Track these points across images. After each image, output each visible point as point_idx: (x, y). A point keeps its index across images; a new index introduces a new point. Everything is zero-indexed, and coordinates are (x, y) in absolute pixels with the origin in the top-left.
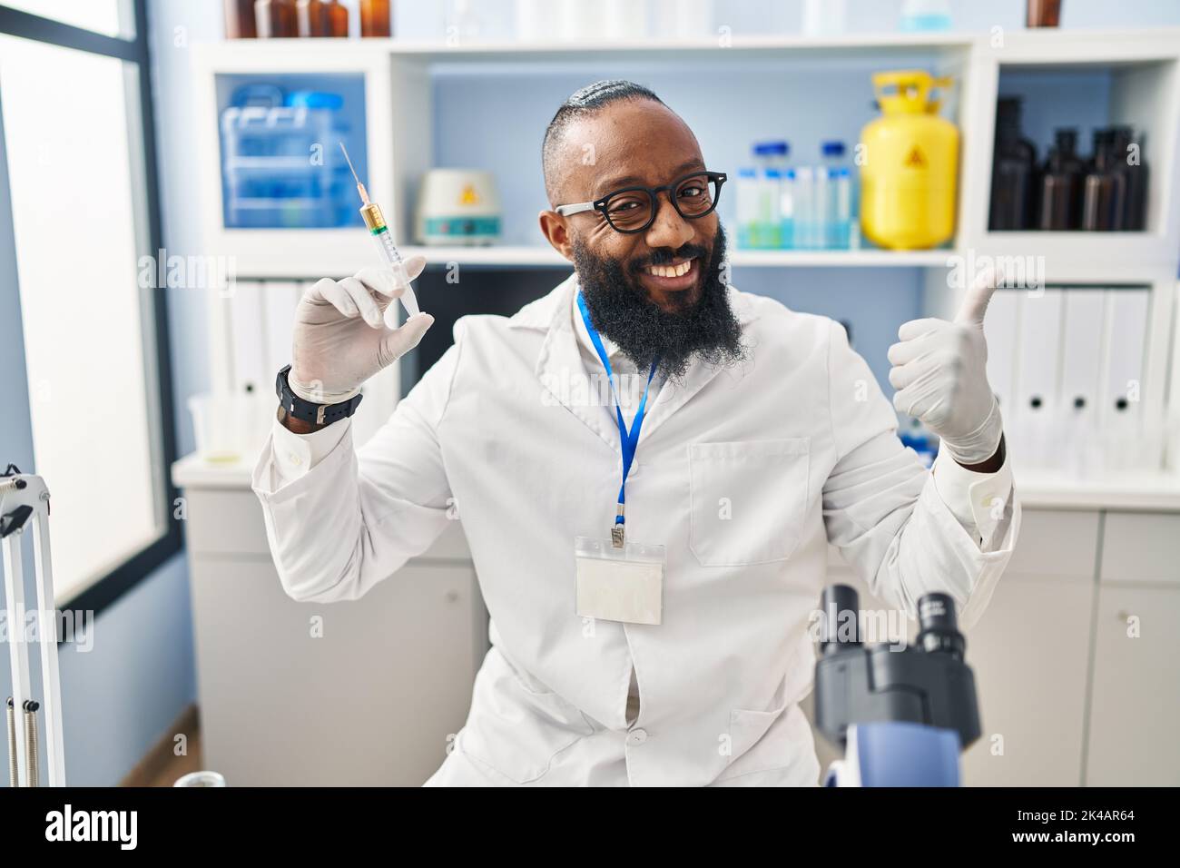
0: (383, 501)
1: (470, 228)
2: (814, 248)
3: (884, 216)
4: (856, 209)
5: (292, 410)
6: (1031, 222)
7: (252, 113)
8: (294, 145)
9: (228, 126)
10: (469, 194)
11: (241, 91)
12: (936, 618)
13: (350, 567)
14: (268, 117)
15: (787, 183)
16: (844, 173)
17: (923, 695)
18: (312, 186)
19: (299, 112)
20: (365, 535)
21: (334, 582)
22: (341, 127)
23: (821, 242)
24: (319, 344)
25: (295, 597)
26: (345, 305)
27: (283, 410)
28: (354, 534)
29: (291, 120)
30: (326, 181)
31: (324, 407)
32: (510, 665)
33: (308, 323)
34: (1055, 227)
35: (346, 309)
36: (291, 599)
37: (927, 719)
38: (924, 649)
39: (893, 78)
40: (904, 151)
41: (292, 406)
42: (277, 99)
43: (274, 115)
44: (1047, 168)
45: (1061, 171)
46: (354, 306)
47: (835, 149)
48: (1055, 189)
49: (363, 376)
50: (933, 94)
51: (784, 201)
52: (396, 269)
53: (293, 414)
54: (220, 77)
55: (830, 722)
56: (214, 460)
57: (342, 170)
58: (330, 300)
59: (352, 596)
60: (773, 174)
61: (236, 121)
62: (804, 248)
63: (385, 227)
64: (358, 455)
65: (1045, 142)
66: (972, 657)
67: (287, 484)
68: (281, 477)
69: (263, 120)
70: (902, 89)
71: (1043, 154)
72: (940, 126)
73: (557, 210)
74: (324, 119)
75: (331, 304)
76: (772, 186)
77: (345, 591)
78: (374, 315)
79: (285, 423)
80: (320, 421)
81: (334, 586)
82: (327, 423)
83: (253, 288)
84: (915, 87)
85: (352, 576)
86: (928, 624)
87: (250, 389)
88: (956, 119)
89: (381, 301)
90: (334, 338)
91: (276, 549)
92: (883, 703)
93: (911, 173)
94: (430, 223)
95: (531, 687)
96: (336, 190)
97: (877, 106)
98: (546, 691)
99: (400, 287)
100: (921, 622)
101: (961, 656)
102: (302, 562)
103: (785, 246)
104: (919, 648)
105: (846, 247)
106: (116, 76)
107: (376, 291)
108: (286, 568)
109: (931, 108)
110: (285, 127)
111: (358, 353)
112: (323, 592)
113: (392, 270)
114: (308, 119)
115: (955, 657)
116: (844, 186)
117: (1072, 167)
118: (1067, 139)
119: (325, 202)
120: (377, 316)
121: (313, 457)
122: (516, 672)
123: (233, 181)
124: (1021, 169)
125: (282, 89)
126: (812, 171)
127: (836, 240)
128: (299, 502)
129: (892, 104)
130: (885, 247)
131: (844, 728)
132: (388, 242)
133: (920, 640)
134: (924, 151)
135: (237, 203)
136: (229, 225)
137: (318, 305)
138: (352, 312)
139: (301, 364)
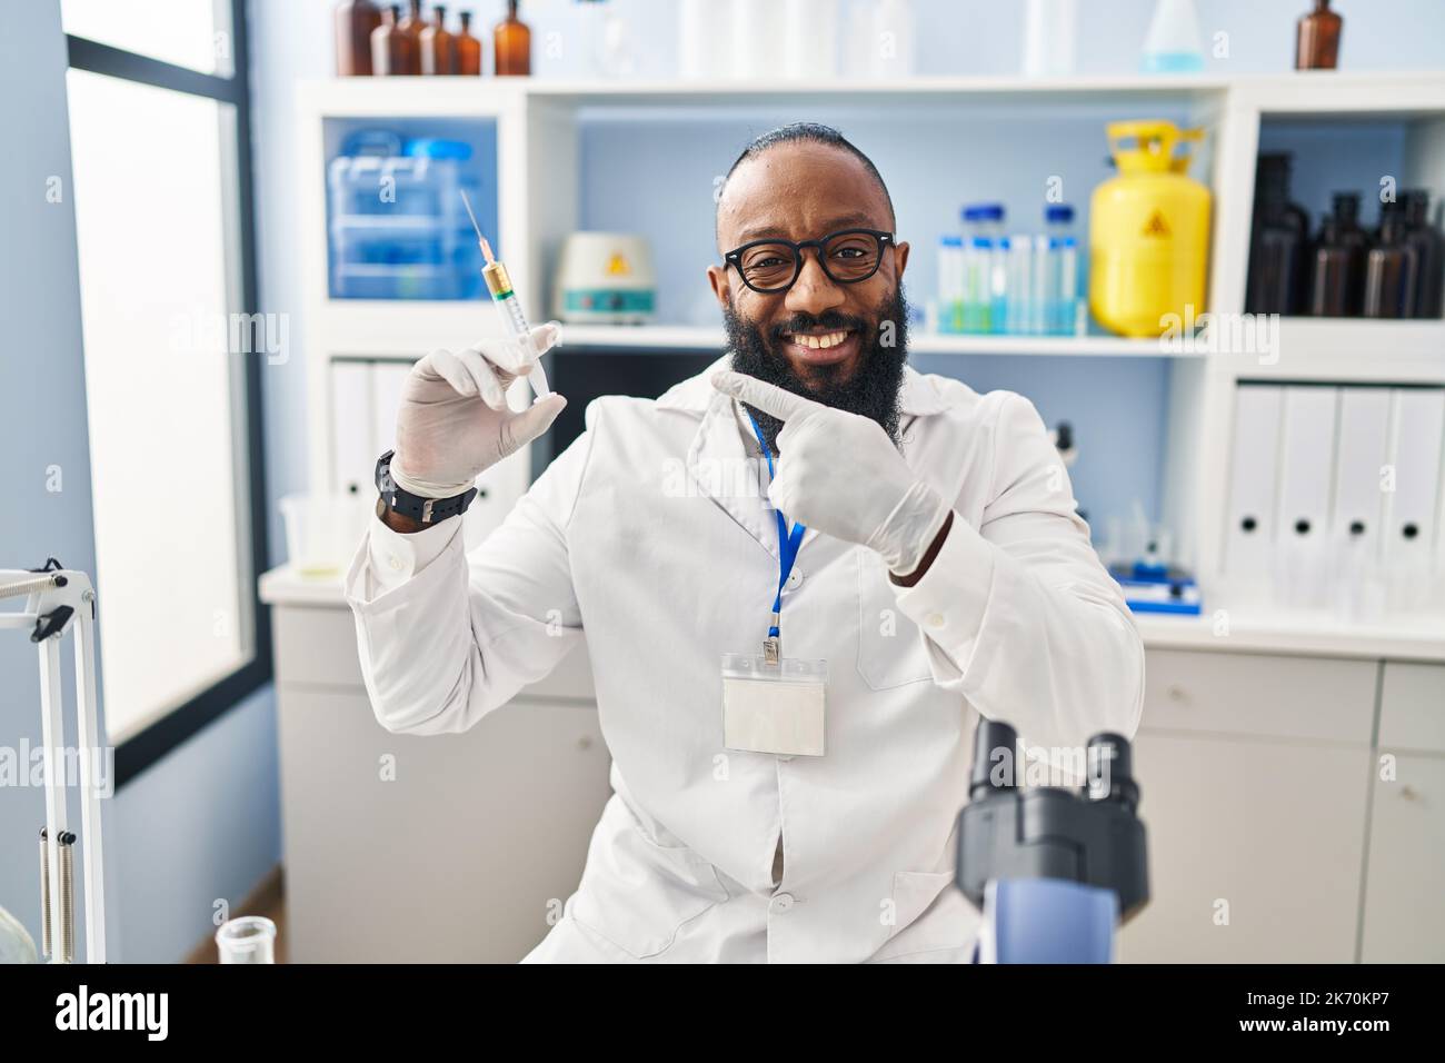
0: (498, 616)
1: (618, 302)
2: (1032, 333)
3: (1117, 296)
4: (1084, 287)
5: (394, 504)
6: (1298, 306)
7: (365, 163)
8: (416, 203)
9: (336, 178)
10: (617, 261)
11: (353, 138)
13: (456, 695)
14: (385, 171)
15: (999, 254)
16: (1070, 242)
17: (1080, 849)
18: (430, 251)
19: (420, 163)
20: (477, 656)
21: (436, 712)
22: (468, 181)
23: (1040, 326)
24: (429, 426)
25: (389, 728)
26: (461, 381)
27: (383, 503)
28: (462, 654)
29: (409, 172)
30: (450, 244)
31: (431, 502)
32: (633, 813)
33: (417, 402)
34: (1330, 312)
35: (463, 386)
36: (385, 729)
37: (1081, 876)
38: (1088, 799)
39: (1131, 129)
40: (1143, 219)
41: (394, 499)
42: (395, 147)
43: (390, 166)
44: (1321, 241)
45: (1338, 244)
46: (471, 382)
47: (1061, 214)
48: (1329, 264)
49: (479, 467)
50: (1183, 147)
51: (995, 276)
52: (523, 341)
53: (395, 509)
54: (328, 121)
56: (307, 573)
57: (468, 233)
58: (443, 375)
59: (458, 729)
60: (983, 243)
61: (346, 173)
62: (1019, 333)
63: (512, 292)
64: (469, 562)
65: (1319, 207)
66: (1146, 811)
67: (387, 593)
68: (379, 584)
69: (376, 173)
70: (1143, 143)
71: (1316, 225)
72: (1188, 189)
74: (449, 171)
75: (444, 380)
76: (982, 257)
77: (451, 722)
78: (495, 393)
79: (385, 518)
80: (427, 518)
81: (435, 717)
82: (434, 522)
83: (360, 370)
84: (1158, 139)
85: (460, 704)
87: (353, 489)
88: (1209, 181)
89: (504, 378)
90: (445, 421)
91: (369, 671)
92: (1031, 856)
93: (1152, 243)
94: (571, 295)
95: (655, 838)
96: (460, 255)
97: (1112, 163)
98: (675, 844)
99: (527, 364)
101: (1133, 807)
102: (401, 685)
103: (996, 331)
104: (1082, 797)
105: (1072, 334)
106: (209, 119)
107: (498, 367)
108: (381, 693)
109: (1177, 166)
110: (403, 181)
111: (474, 439)
112: (422, 723)
113: (518, 343)
114: (430, 171)
115: (1125, 808)
116: (1069, 258)
117: (1349, 239)
118: (1347, 205)
119: (447, 270)
120: (499, 395)
121: (417, 560)
122: (639, 822)
123: (341, 244)
124: (1288, 241)
125: (400, 136)
126: (1029, 243)
127: (1059, 325)
128: (400, 615)
129: (1130, 159)
130: (1120, 334)
131: (982, 885)
132: (514, 309)
133: (1086, 785)
134: (1167, 218)
135: (344, 270)
136: (334, 294)
137: (428, 380)
138: (468, 390)
139: (405, 451)
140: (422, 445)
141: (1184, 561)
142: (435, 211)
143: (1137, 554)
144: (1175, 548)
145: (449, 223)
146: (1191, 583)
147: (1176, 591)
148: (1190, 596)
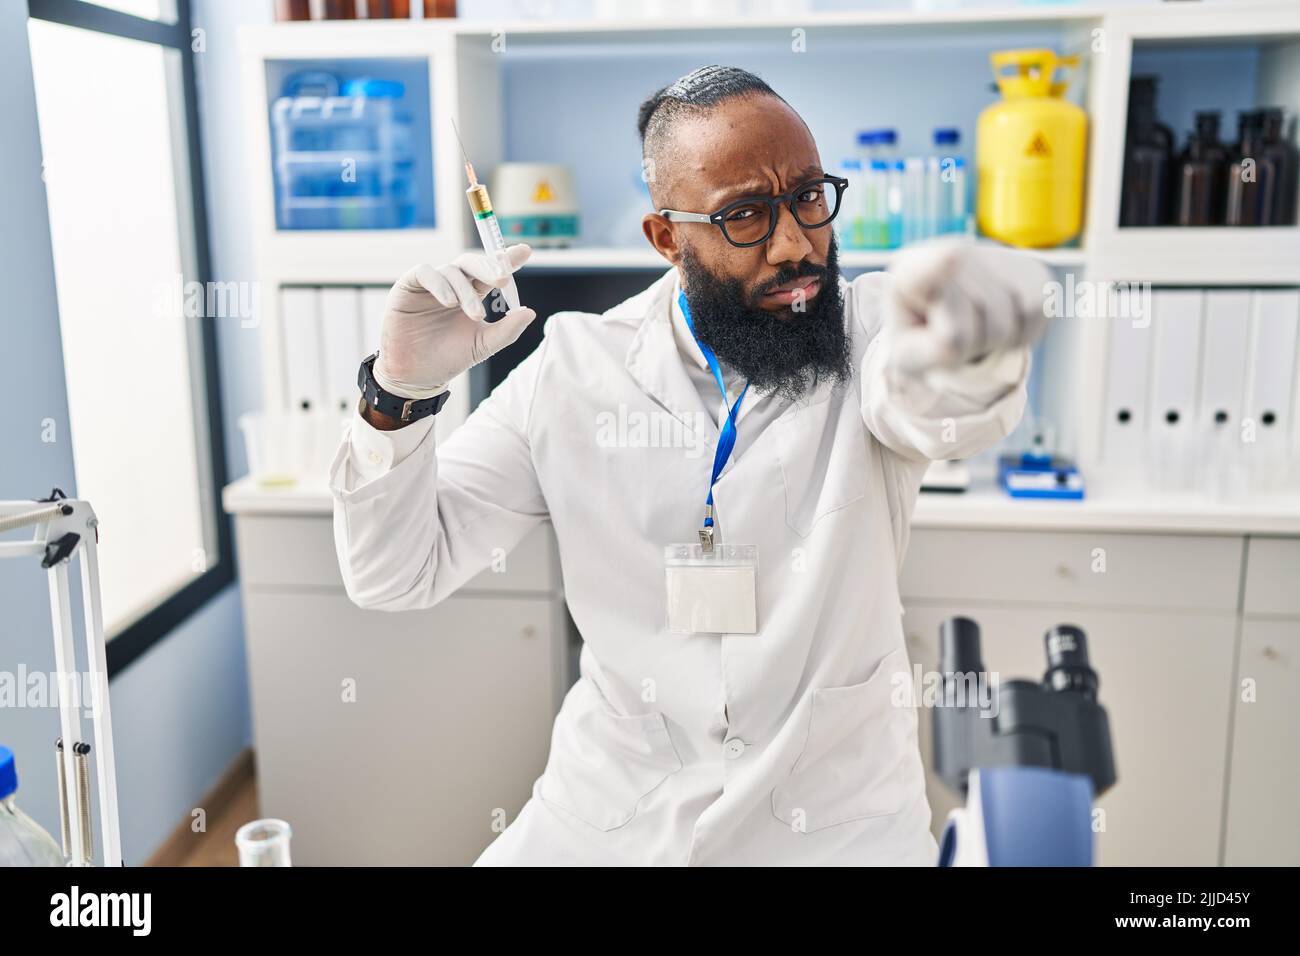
0: (468, 505)
1: (545, 227)
3: (1003, 208)
4: (972, 204)
5: (376, 403)
6: (1167, 217)
7: (305, 103)
8: (351, 138)
9: (279, 117)
10: (543, 188)
11: (293, 79)
12: (1066, 654)
13: (422, 577)
14: (323, 107)
15: (895, 175)
17: (1053, 738)
18: (369, 184)
19: (357, 101)
20: (443, 542)
21: (405, 591)
22: (403, 118)
24: (412, 333)
25: (360, 604)
26: (444, 293)
27: (365, 401)
28: (430, 540)
29: (348, 109)
30: (387, 177)
31: (409, 403)
33: (401, 312)
34: (1195, 222)
35: (446, 298)
36: (355, 606)
37: (1057, 764)
38: (1052, 688)
39: (1014, 58)
40: (1026, 141)
41: (376, 399)
42: (333, 87)
43: (329, 104)
44: (1186, 156)
45: (1202, 160)
46: (453, 295)
47: (948, 137)
48: (1194, 178)
49: (455, 371)
50: (1058, 74)
52: (499, 258)
53: (376, 408)
54: (269, 64)
55: (950, 766)
56: (267, 484)
57: (404, 165)
58: (427, 287)
60: (880, 165)
61: (288, 112)
64: (439, 457)
65: (1184, 127)
66: (1106, 696)
67: (365, 484)
68: (358, 475)
69: (318, 111)
70: (1024, 70)
71: (1181, 141)
72: (1066, 110)
73: (662, 213)
74: (384, 108)
75: (428, 292)
76: (880, 177)
77: (417, 600)
78: (475, 307)
79: (366, 416)
80: (404, 418)
81: (404, 594)
82: (412, 420)
83: (308, 295)
84: (1038, 66)
85: (426, 585)
86: (1057, 659)
87: (306, 406)
88: (1084, 102)
91: (347, 553)
92: (1008, 746)
93: (1035, 161)
96: (397, 186)
97: (996, 88)
99: (502, 279)
100: (1049, 658)
101: (1094, 695)
102: (373, 566)
104: (1047, 687)
106: (157, 64)
107: (476, 281)
109: (1055, 91)
110: (340, 118)
111: (451, 346)
112: (396, 598)
114: (366, 109)
115: (1087, 696)
117: (1212, 154)
118: (1208, 123)
119: (386, 201)
121: (395, 454)
123: (286, 179)
124: (1157, 157)
125: (337, 76)
128: (377, 503)
129: (1012, 86)
131: (964, 773)
133: (1048, 676)
134: (1048, 139)
135: (289, 203)
136: (281, 226)
137: (413, 292)
138: (450, 302)
139: (388, 355)
140: (405, 351)
141: (1065, 450)
142: (373, 146)
143: (1024, 446)
144: (1057, 440)
145: (386, 157)
146: (1073, 470)
147: (1062, 479)
148: (1074, 483)
